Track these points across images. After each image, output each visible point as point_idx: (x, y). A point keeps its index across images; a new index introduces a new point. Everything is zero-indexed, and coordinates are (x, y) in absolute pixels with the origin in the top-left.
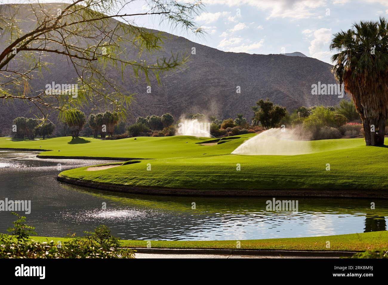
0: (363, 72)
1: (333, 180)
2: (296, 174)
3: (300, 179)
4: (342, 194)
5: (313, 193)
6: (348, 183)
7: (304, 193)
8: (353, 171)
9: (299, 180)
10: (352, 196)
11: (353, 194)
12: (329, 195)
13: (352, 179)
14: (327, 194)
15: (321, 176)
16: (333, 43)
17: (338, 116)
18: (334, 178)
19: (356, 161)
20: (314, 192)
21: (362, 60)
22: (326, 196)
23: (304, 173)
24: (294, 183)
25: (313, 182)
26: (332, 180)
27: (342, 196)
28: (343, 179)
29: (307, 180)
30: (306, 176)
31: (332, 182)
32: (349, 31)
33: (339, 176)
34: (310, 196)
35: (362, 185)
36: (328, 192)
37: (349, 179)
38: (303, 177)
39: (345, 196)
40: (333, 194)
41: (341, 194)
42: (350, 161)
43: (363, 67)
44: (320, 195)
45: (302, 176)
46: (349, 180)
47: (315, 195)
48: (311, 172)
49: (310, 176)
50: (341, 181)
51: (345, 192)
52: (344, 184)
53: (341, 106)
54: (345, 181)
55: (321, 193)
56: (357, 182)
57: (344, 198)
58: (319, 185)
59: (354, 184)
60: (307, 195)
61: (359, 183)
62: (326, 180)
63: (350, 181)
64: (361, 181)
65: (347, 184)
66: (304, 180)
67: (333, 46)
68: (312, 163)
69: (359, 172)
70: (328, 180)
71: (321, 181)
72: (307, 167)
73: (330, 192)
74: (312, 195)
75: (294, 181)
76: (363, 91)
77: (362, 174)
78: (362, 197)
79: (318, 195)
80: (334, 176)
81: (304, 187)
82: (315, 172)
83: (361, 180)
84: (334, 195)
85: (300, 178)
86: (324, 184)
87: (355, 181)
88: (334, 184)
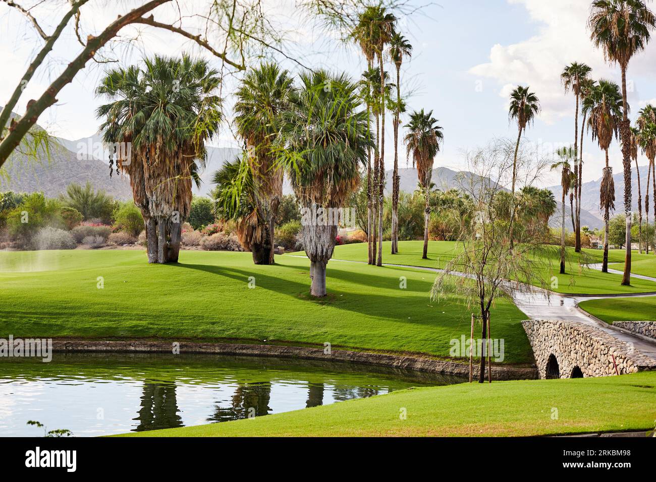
0: (156, 139)
1: (115, 321)
2: (46, 311)
3: (55, 320)
4: (132, 346)
5: (82, 344)
6: (142, 326)
7: (66, 344)
8: (145, 305)
9: (53, 322)
10: (149, 349)
11: (151, 346)
12: (109, 348)
13: (146, 320)
14: (105, 346)
15: (91, 315)
16: (102, 85)
17: (68, 210)
18: (114, 319)
19: (143, 288)
20: (83, 342)
21: (153, 119)
22: (105, 348)
23: (59, 309)
24: (44, 326)
25: (80, 326)
26: (111, 321)
27: (132, 348)
28: (131, 319)
29: (67, 321)
30: (65, 314)
31: (113, 324)
32: (132, 69)
33: (122, 315)
34: (76, 349)
35: (165, 329)
36: (108, 342)
37: (141, 320)
38: (60, 317)
39: (138, 349)
40: (116, 346)
41: (130, 345)
42: (133, 289)
43: (156, 131)
44: (94, 348)
45: (56, 314)
46: (141, 322)
47: (86, 348)
48: (72, 308)
49: (73, 314)
50: (129, 324)
51: (137, 342)
52: (135, 329)
53: (69, 193)
54: (135, 323)
55: (95, 345)
56: (156, 325)
57: (135, 352)
58: (91, 329)
59: (151, 328)
60: (71, 348)
61: (160, 327)
62: (101, 321)
63: (144, 323)
64: (162, 323)
65: (140, 328)
66: (63, 322)
67: (101, 90)
68: (68, 292)
69: (155, 307)
70: (105, 320)
71: (95, 323)
72: (61, 297)
73: (111, 342)
74: (79, 348)
75: (45, 323)
76: (152, 172)
77: (161, 312)
78: (166, 350)
79: (90, 348)
80: (114, 315)
81: (66, 334)
82: (80, 308)
83: (161, 321)
84: (118, 348)
85: (54, 318)
86: (99, 328)
87: (151, 324)
88: (117, 328)
